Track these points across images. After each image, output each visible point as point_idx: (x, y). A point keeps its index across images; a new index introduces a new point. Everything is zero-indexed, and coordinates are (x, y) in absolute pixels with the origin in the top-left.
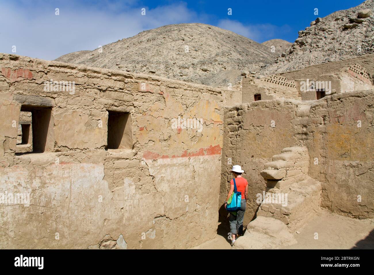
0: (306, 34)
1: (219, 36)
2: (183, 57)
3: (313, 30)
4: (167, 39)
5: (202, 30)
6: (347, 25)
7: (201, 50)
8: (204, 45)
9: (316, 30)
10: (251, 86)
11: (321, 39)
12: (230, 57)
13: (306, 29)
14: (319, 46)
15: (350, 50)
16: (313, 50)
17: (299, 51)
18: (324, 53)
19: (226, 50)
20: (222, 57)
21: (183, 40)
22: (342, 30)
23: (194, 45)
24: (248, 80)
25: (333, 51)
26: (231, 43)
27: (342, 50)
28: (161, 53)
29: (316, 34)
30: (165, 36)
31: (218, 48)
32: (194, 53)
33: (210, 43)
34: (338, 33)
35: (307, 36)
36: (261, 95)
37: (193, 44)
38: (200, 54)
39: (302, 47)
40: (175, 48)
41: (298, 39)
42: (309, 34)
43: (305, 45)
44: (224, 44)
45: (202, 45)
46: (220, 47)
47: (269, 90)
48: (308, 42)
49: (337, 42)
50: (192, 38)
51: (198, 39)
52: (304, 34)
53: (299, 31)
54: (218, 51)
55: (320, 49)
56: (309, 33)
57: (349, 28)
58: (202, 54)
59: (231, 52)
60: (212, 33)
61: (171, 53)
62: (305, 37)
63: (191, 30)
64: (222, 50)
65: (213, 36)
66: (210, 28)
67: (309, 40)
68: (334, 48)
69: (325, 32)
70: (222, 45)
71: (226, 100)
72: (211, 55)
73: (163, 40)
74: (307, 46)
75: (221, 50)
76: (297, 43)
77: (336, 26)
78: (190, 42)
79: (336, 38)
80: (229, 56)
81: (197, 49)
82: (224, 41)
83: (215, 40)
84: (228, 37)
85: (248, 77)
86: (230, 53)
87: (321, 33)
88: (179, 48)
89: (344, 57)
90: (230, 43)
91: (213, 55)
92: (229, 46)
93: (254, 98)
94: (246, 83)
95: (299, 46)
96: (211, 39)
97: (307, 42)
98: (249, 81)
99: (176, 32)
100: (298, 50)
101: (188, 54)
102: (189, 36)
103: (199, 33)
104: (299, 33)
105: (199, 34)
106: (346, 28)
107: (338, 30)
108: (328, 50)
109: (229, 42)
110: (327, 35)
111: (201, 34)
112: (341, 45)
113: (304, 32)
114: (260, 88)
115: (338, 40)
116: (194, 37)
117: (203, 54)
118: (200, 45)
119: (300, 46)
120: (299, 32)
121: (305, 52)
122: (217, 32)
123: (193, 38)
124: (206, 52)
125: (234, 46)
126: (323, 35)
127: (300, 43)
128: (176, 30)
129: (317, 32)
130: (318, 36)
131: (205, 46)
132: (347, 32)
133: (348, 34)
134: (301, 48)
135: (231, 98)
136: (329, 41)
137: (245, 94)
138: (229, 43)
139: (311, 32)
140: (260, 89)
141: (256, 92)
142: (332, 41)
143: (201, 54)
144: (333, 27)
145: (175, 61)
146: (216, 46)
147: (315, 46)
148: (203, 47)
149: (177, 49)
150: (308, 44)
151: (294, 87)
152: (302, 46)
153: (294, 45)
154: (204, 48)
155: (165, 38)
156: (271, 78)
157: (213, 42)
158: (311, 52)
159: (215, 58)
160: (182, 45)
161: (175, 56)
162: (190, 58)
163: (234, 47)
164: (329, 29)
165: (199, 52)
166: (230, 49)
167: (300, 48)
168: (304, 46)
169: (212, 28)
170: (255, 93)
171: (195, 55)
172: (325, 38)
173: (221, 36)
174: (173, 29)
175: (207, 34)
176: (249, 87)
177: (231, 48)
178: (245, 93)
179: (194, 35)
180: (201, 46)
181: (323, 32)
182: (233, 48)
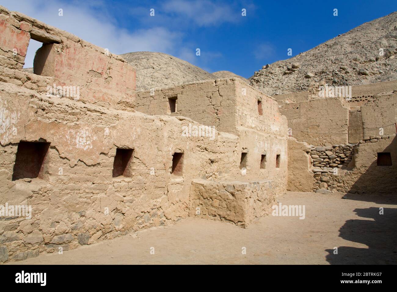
0: (260, 75)
1: (181, 66)
2: (158, 84)
3: (265, 73)
4: (139, 66)
6: (287, 72)
9: (267, 73)
11: (270, 79)
13: (259, 71)
14: (269, 84)
15: (288, 88)
16: (265, 86)
18: (273, 89)
21: (154, 68)
22: (283, 74)
25: (278, 87)
27: (283, 88)
28: (138, 79)
29: (266, 76)
30: (137, 63)
32: (165, 80)
33: (176, 73)
34: (280, 76)
35: (261, 77)
37: (163, 73)
38: (170, 81)
40: (148, 75)
41: (255, 78)
49: (280, 82)
50: (160, 67)
52: (259, 75)
55: (270, 86)
57: (287, 74)
61: (147, 79)
62: (259, 76)
63: (158, 60)
67: (263, 80)
68: (279, 86)
69: (272, 75)
72: (179, 83)
73: (135, 66)
74: (261, 83)
77: (280, 71)
78: (160, 70)
79: (279, 79)
82: (186, 71)
87: (270, 75)
88: (151, 75)
89: (285, 92)
96: (176, 69)
97: (261, 81)
99: (145, 60)
101: (160, 81)
102: (157, 65)
106: (285, 74)
107: (281, 74)
108: (275, 87)
110: (274, 77)
111: (166, 63)
112: (283, 85)
115: (281, 81)
119: (257, 83)
121: (260, 88)
122: (179, 63)
124: (175, 80)
126: (272, 77)
127: (256, 81)
128: (145, 58)
129: (267, 74)
130: (268, 77)
132: (286, 76)
133: (286, 78)
136: (275, 81)
138: (190, 73)
139: (263, 74)
142: (277, 81)
144: (278, 72)
145: (151, 86)
147: (267, 84)
149: (150, 76)
154: (172, 77)
155: (137, 65)
158: (264, 87)
160: (153, 73)
161: (151, 82)
162: (163, 85)
164: (275, 73)
168: (259, 83)
172: (273, 79)
173: (183, 66)
174: (141, 58)
177: (193, 78)
180: (169, 75)
181: (271, 75)
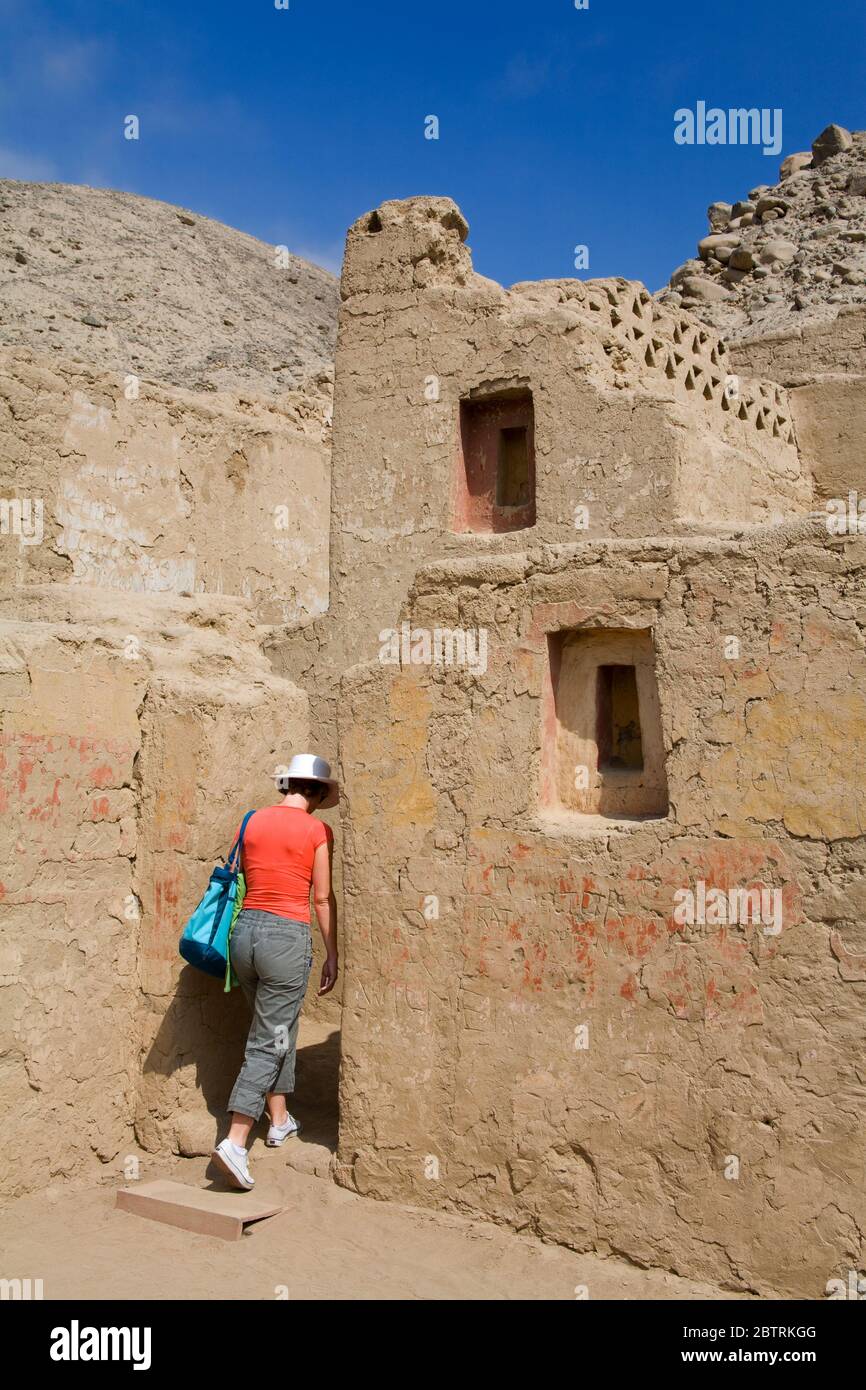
5: (143, 225)
7: (123, 324)
8: (142, 302)
10: (433, 305)
12: (290, 379)
17: (718, 307)
19: (271, 343)
20: (243, 371)
23: (84, 291)
24: (404, 247)
26: (301, 310)
31: (226, 323)
36: (538, 398)
39: (739, 288)
42: (781, 216)
43: (758, 276)
44: (265, 306)
45: (130, 296)
46: (238, 321)
47: (616, 353)
48: (778, 254)
51: (111, 264)
53: (716, 205)
54: (223, 337)
56: (778, 204)
58: (129, 345)
59: (302, 354)
60: (197, 247)
64: (248, 340)
65: (200, 260)
66: (190, 223)
70: (251, 313)
71: (188, 499)
75: (240, 338)
76: (708, 265)
80: (285, 371)
81: (97, 314)
83: (211, 284)
84: (290, 280)
85: (399, 220)
86: (290, 360)
90: (296, 307)
91: (193, 360)
92: (289, 324)
93: (456, 437)
94: (378, 281)
95: (722, 278)
98: (415, 261)
100: (713, 303)
103: (123, 233)
104: (716, 216)
105: (121, 239)
109: (291, 301)
113: (744, 204)
114: (531, 323)
116: (85, 250)
117: (133, 349)
118: (121, 295)
120: (712, 208)
123: (83, 257)
125: (320, 328)
131: (150, 306)
134: (731, 289)
135: (240, 486)
137: (363, 390)
140: (529, 335)
141: (487, 369)
143: (121, 344)
146: (213, 310)
148: (133, 311)
150: (774, 271)
151: (783, 429)
152: (738, 281)
153: (690, 274)
156: (611, 298)
157: (199, 289)
159: (200, 374)
163: (318, 333)
165: (108, 333)
166: (293, 337)
167: (726, 293)
169: (198, 222)
170: (469, 381)
171: (85, 346)
175: (167, 246)
176: (406, 321)
178: (364, 381)
179: (91, 239)
182: (310, 333)
